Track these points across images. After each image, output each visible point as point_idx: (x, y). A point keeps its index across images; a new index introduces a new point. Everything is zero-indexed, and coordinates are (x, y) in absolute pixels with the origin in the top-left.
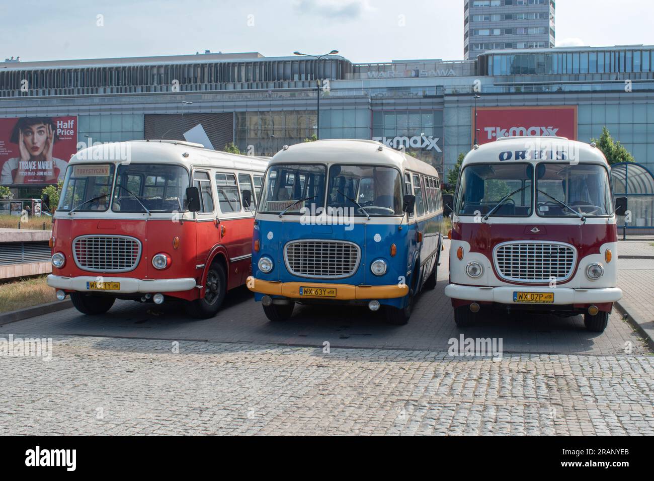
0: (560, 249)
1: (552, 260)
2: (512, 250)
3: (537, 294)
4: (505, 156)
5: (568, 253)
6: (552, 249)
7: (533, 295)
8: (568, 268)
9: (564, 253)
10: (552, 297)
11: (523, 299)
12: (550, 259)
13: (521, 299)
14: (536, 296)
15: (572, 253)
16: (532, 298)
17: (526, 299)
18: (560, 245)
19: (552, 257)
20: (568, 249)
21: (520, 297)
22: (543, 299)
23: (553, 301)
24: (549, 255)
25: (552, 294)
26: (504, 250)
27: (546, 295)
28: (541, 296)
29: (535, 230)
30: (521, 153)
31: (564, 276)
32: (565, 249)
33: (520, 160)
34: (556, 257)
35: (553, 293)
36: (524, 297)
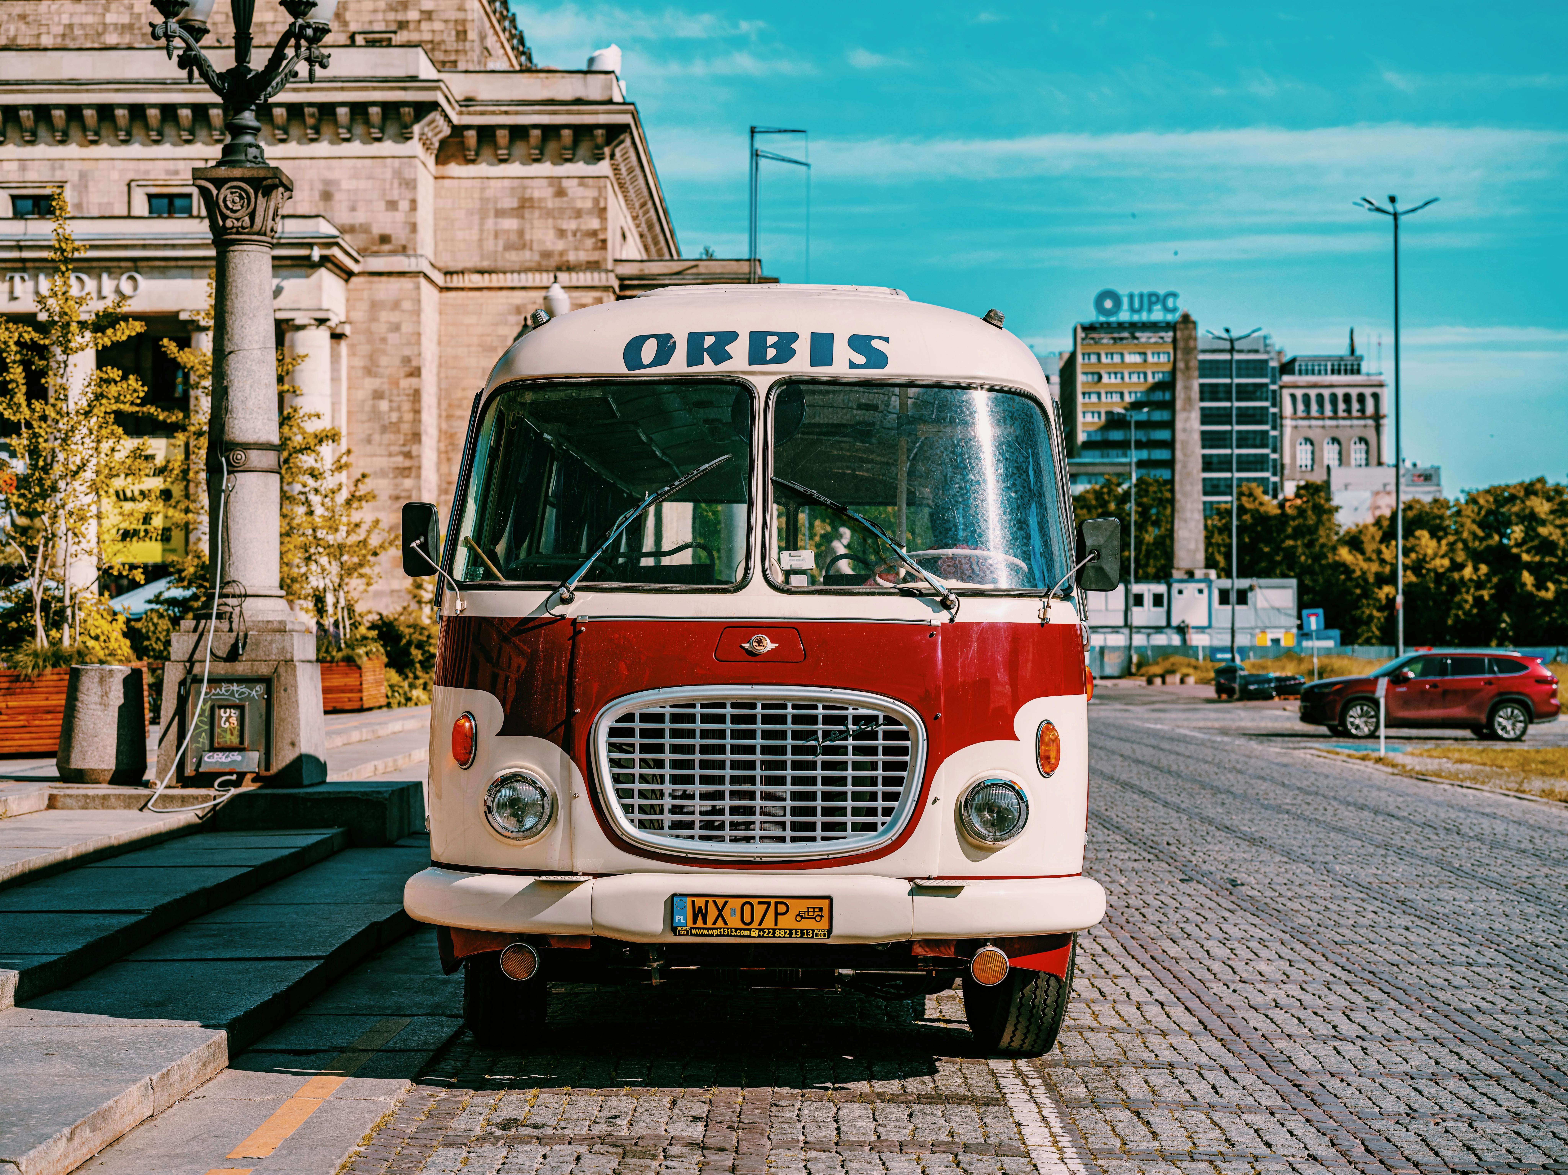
0: (857, 720)
1: (826, 766)
2: (667, 726)
3: (766, 900)
4: (649, 352)
5: (888, 736)
6: (827, 720)
7: (747, 908)
8: (887, 797)
9: (874, 736)
10: (826, 913)
11: (709, 924)
12: (820, 759)
13: (700, 923)
14: (759, 910)
15: (904, 736)
16: (747, 919)
17: (720, 923)
18: (857, 705)
19: (827, 751)
20: (889, 720)
21: (699, 913)
22: (787, 922)
23: (830, 931)
24: (813, 743)
25: (825, 904)
26: (637, 725)
27: (802, 905)
28: (782, 909)
29: (760, 642)
30: (709, 341)
31: (872, 827)
32: (876, 718)
33: (708, 367)
34: (843, 750)
35: (830, 899)
36: (712, 913)
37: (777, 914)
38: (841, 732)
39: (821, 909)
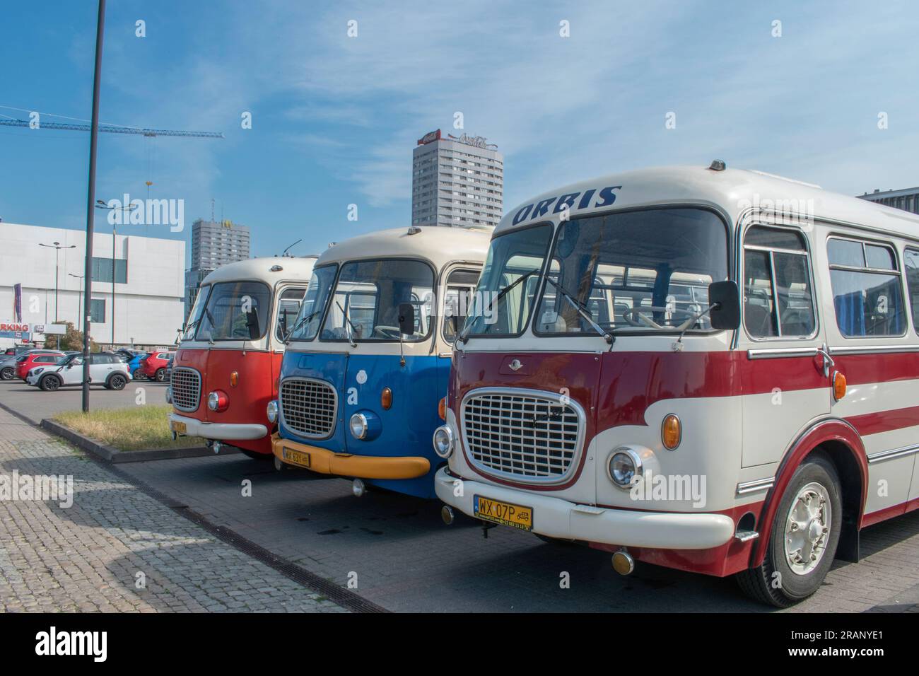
0: (552, 409)
1: (538, 434)
3: (506, 504)
5: (567, 419)
7: (499, 507)
8: (567, 454)
9: (560, 419)
10: (530, 516)
12: (535, 430)
13: (483, 511)
14: (504, 509)
15: (575, 420)
16: (499, 513)
17: (488, 512)
18: (552, 400)
19: (538, 425)
20: (567, 410)
21: (484, 506)
23: (532, 527)
24: (531, 421)
25: (530, 511)
27: (520, 510)
28: (512, 511)
29: (515, 364)
31: (560, 471)
32: (561, 408)
34: (545, 426)
35: (532, 509)
36: (488, 507)
37: (510, 513)
38: (544, 416)
39: (527, 514)
